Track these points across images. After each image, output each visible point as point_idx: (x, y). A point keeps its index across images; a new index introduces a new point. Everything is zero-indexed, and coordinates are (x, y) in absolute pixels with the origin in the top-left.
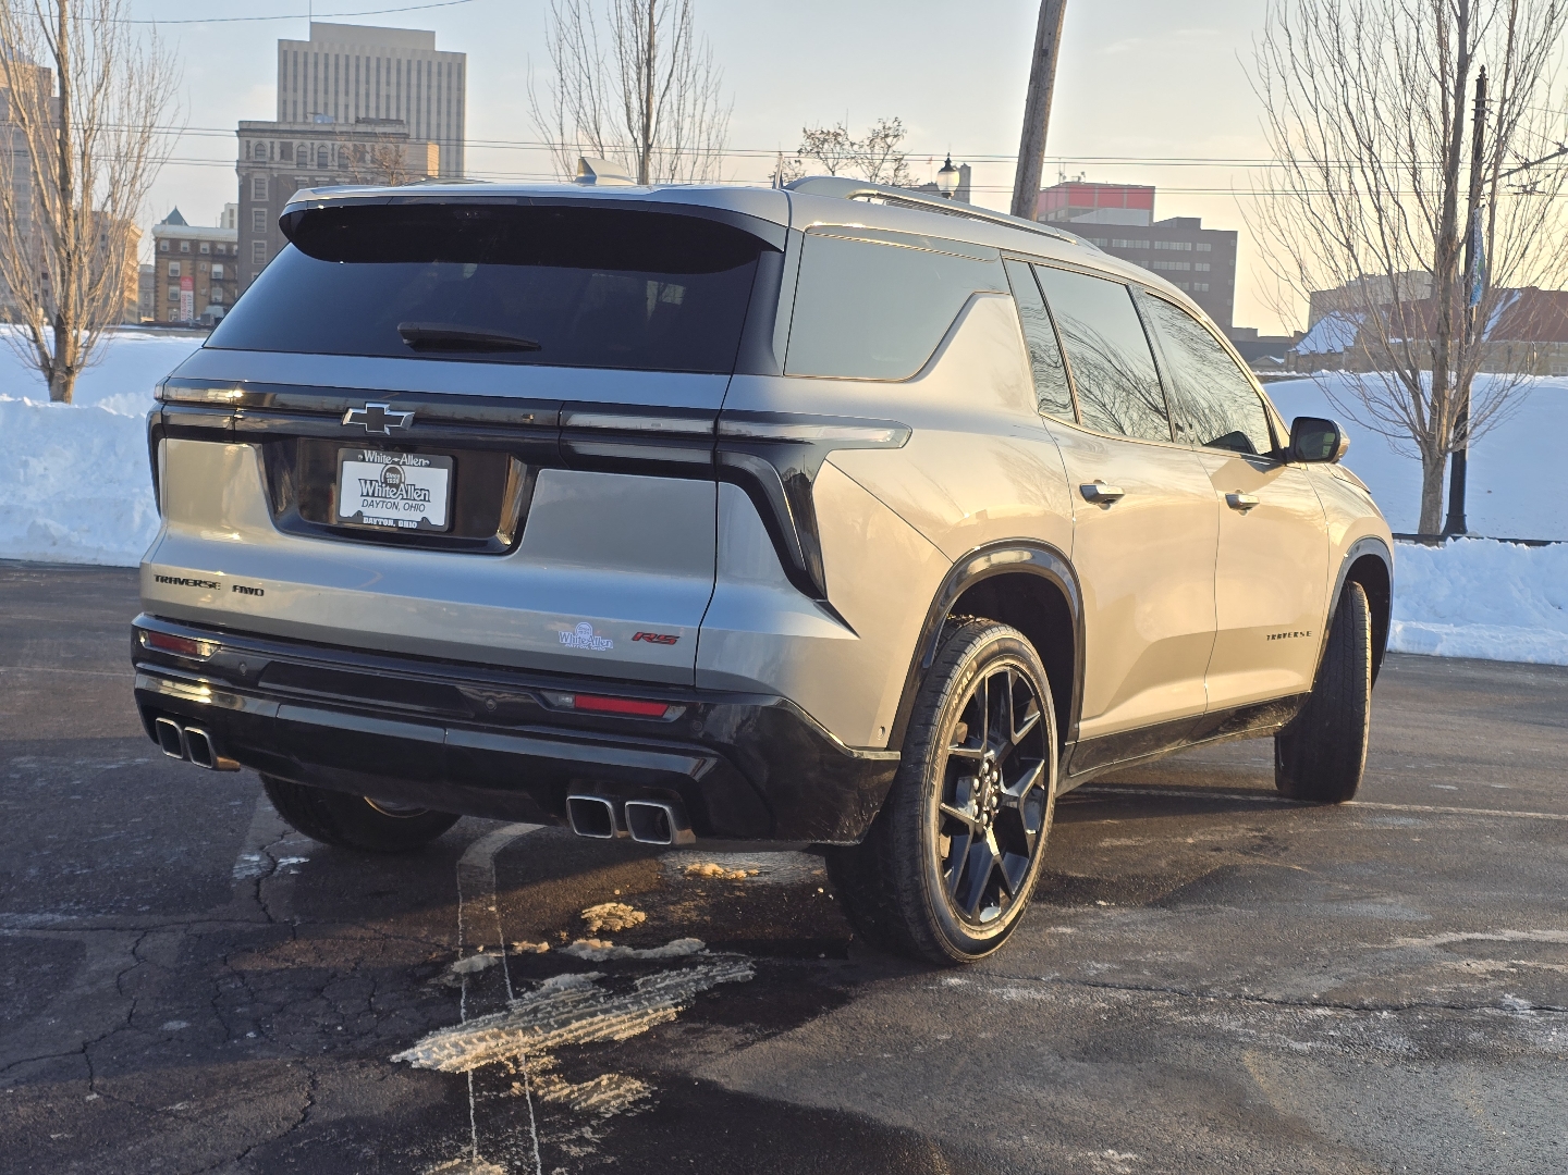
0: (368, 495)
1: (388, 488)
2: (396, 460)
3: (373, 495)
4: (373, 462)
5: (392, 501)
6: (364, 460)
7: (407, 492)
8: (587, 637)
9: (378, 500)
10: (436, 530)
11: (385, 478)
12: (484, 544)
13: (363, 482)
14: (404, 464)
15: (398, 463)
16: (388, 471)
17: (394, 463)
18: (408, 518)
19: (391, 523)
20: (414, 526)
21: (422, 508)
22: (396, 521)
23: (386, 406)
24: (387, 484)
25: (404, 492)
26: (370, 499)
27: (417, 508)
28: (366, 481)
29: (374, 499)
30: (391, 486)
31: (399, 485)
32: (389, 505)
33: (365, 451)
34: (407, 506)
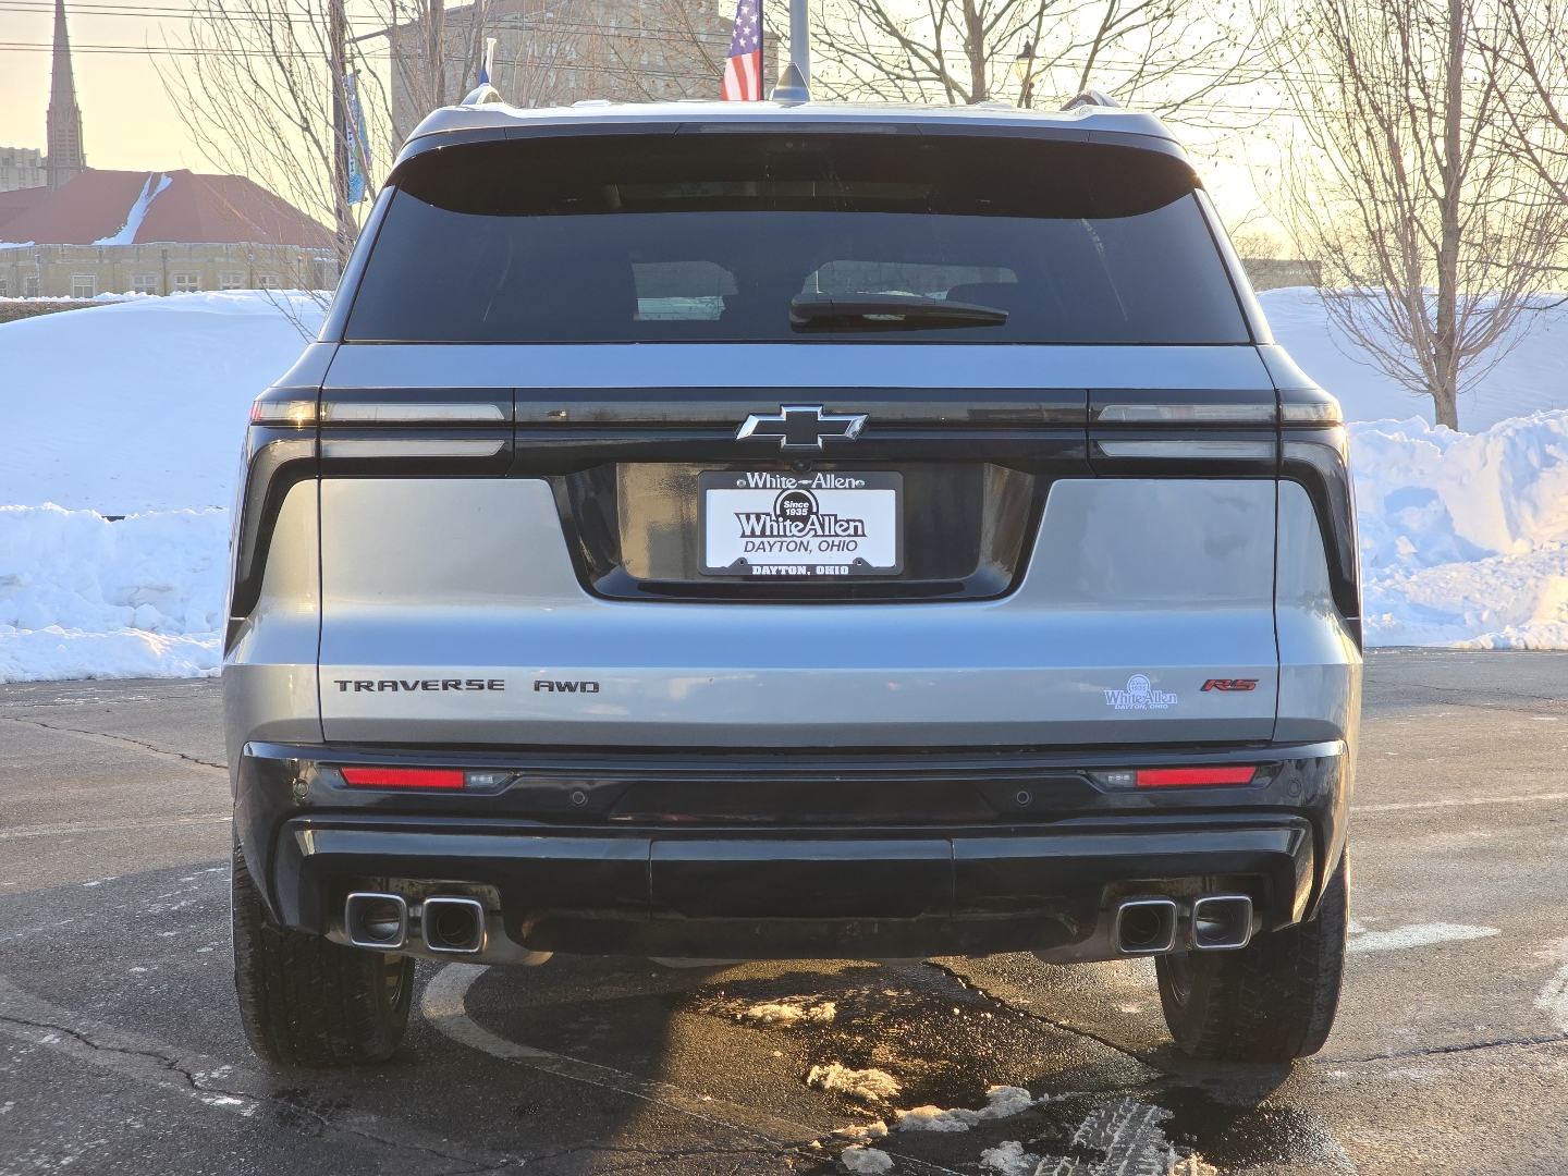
0: (753, 534)
1: (788, 522)
2: (805, 482)
3: (763, 534)
4: (764, 487)
5: (798, 540)
6: (748, 487)
7: (822, 526)
8: (1143, 693)
9: (772, 540)
10: (882, 574)
11: (783, 510)
12: (959, 587)
13: (743, 518)
14: (819, 487)
15: (808, 488)
16: (786, 499)
17: (801, 487)
18: (833, 561)
19: (802, 571)
20: (845, 571)
21: (852, 546)
22: (811, 568)
23: (819, 410)
24: (786, 518)
25: (817, 526)
26: (757, 541)
27: (842, 547)
28: (748, 517)
29: (765, 540)
30: (794, 519)
31: (808, 517)
32: (792, 546)
33: (749, 474)
34: (824, 546)
